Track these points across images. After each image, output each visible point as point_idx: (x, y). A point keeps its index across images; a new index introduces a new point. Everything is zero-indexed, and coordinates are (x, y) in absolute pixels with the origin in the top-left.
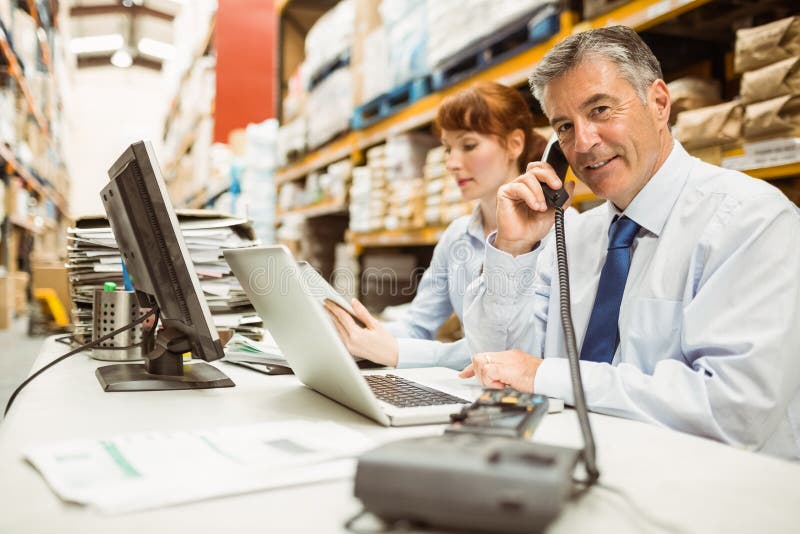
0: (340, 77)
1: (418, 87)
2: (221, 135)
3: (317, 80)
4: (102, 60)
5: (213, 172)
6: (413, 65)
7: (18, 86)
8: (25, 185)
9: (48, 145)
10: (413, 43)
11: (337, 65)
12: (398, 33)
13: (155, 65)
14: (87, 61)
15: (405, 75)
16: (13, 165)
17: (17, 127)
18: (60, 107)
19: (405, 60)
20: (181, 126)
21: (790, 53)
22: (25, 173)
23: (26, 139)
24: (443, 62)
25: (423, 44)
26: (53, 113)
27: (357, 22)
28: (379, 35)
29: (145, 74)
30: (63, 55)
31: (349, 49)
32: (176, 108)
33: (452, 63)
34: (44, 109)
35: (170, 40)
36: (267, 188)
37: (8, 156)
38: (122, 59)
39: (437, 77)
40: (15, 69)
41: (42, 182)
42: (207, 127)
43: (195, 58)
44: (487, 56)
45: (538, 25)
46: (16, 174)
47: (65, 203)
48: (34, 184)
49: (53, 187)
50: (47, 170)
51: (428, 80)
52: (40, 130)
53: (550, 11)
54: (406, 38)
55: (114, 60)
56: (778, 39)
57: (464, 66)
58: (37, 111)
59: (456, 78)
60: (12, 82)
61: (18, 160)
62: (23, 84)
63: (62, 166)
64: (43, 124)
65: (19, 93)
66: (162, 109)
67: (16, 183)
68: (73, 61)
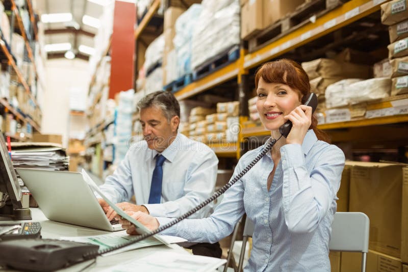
0: (158, 71)
1: (187, 78)
2: (112, 96)
3: (150, 72)
4: (60, 55)
5: (108, 113)
6: (186, 68)
7: (13, 69)
8: (15, 117)
9: (29, 97)
10: (186, 57)
11: (157, 65)
12: (181, 52)
13: (86, 58)
14: (52, 56)
15: (183, 73)
16: (8, 108)
17: (10, 89)
18: (36, 79)
19: (182, 66)
20: (96, 89)
21: (320, 75)
22: (15, 112)
23: (17, 95)
24: (197, 68)
25: (190, 58)
26: (32, 82)
27: (165, 46)
28: (173, 53)
29: (80, 63)
30: (40, 53)
31: (161, 58)
32: (94, 81)
33: (200, 68)
34: (28, 80)
35: (92, 46)
36: (128, 122)
37: (5, 103)
38: (70, 55)
39: (194, 74)
40: (11, 62)
41: (25, 116)
42: (106, 91)
43: (103, 56)
44: (213, 67)
45: (232, 54)
46: (10, 112)
47: (39, 126)
48: (20, 117)
49: (31, 118)
50: (28, 109)
51: (191, 75)
52: (25, 91)
53: (236, 48)
54: (184, 55)
55: (67, 55)
56: (315, 68)
57: (204, 71)
58: (23, 80)
59: (202, 76)
60: (9, 69)
61: (11, 105)
62: (16, 68)
63: (37, 107)
64: (27, 87)
65: (14, 73)
66: (89, 80)
67: (9, 117)
68: (45, 55)
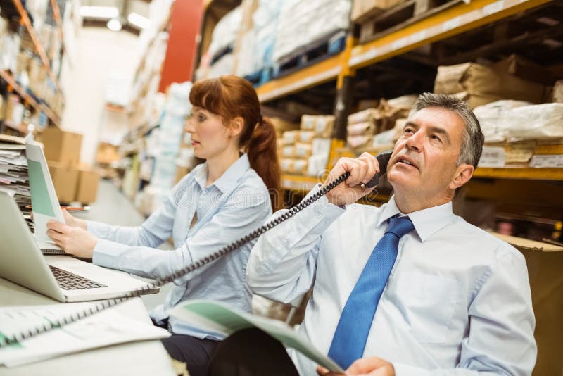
0: (227, 60)
1: (266, 74)
2: (163, 88)
3: (216, 59)
4: (101, 23)
5: (154, 112)
6: (265, 59)
7: (26, 31)
8: (22, 101)
9: (48, 75)
10: (268, 43)
11: (227, 51)
12: (262, 34)
13: (135, 31)
14: (89, 22)
15: (260, 65)
16: (13, 85)
17: (19, 59)
18: (62, 52)
19: (261, 54)
20: (144, 76)
21: (465, 88)
22: (23, 93)
23: (28, 69)
24: (281, 59)
26: (55, 55)
27: (242, 23)
28: (251, 34)
29: (127, 36)
30: (72, 15)
31: (234, 42)
32: (142, 66)
33: (286, 60)
34: (48, 52)
35: (146, 15)
36: (177, 128)
37: (7, 78)
38: (115, 25)
39: (276, 67)
40: (25, 20)
41: (38, 101)
42: (156, 81)
43: (160, 31)
44: (304, 60)
45: (334, 43)
46: (15, 93)
47: (58, 118)
48: (31, 101)
49: (48, 105)
50: (43, 91)
51: (271, 70)
52: (42, 65)
53: (342, 34)
54: (265, 39)
55: (110, 25)
56: (459, 77)
57: (291, 65)
58: (41, 50)
59: (286, 72)
60: (21, 29)
61: (18, 83)
62: (31, 31)
63: (58, 91)
64: (45, 61)
65: (27, 36)
66: (135, 63)
67: (13, 99)
68: (79, 21)
